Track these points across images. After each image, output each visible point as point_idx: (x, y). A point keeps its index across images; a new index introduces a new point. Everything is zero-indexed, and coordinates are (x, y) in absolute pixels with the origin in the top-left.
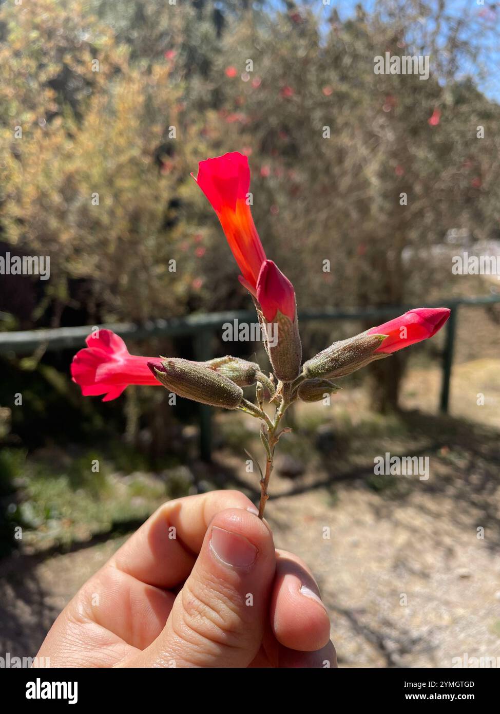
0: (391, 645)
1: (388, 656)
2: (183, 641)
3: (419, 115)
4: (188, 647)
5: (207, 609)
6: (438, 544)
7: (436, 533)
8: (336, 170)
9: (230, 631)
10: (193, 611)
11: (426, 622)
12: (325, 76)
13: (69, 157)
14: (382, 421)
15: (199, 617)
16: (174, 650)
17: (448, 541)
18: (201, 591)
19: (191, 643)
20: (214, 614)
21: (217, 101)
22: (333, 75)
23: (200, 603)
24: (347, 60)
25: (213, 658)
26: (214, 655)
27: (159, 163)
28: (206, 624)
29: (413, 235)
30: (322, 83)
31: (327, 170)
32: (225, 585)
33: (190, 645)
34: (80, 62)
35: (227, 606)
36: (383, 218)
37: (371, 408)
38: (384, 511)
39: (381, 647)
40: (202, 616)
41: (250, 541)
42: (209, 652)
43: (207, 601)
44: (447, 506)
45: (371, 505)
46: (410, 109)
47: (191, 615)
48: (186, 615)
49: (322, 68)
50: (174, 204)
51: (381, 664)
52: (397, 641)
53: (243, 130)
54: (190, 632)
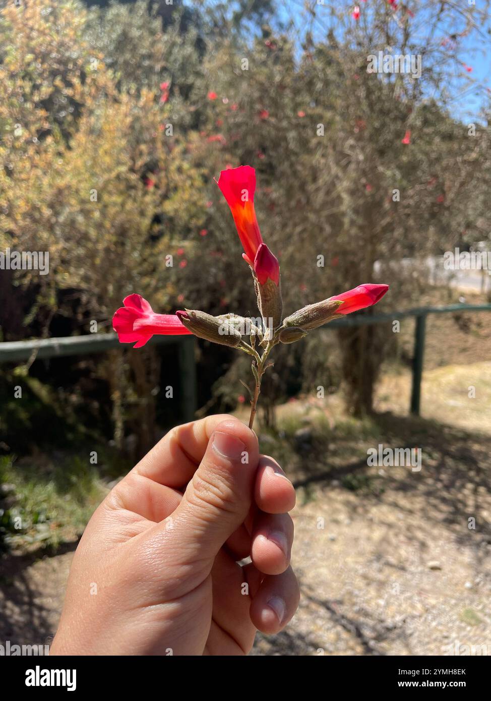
0: (367, 633)
1: (365, 644)
2: (195, 506)
3: (387, 136)
4: (198, 510)
5: (211, 486)
6: (411, 539)
7: (409, 528)
8: (311, 187)
9: (226, 500)
10: (201, 488)
11: (400, 613)
12: (299, 99)
13: (58, 173)
14: (356, 424)
15: (205, 491)
16: (189, 512)
17: (420, 535)
18: (206, 475)
19: (201, 507)
20: (215, 489)
21: (197, 122)
22: (307, 98)
23: (206, 483)
24: (319, 86)
25: (215, 516)
26: (216, 515)
27: (145, 179)
28: (211, 496)
29: (383, 248)
30: (296, 106)
31: (302, 187)
32: (223, 470)
33: (199, 508)
34: (69, 84)
35: (224, 484)
36: (354, 231)
37: (347, 411)
38: (360, 510)
39: (359, 635)
40: (207, 491)
41: (241, 439)
42: (213, 513)
43: (211, 481)
44: (419, 502)
45: (347, 503)
46: (378, 131)
47: (199, 491)
48: (196, 490)
49: (296, 92)
50: (157, 219)
51: (359, 651)
52: (374, 629)
53: (225, 149)
54: (199, 501)
